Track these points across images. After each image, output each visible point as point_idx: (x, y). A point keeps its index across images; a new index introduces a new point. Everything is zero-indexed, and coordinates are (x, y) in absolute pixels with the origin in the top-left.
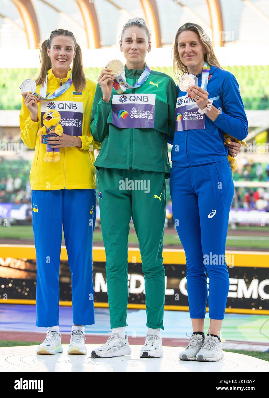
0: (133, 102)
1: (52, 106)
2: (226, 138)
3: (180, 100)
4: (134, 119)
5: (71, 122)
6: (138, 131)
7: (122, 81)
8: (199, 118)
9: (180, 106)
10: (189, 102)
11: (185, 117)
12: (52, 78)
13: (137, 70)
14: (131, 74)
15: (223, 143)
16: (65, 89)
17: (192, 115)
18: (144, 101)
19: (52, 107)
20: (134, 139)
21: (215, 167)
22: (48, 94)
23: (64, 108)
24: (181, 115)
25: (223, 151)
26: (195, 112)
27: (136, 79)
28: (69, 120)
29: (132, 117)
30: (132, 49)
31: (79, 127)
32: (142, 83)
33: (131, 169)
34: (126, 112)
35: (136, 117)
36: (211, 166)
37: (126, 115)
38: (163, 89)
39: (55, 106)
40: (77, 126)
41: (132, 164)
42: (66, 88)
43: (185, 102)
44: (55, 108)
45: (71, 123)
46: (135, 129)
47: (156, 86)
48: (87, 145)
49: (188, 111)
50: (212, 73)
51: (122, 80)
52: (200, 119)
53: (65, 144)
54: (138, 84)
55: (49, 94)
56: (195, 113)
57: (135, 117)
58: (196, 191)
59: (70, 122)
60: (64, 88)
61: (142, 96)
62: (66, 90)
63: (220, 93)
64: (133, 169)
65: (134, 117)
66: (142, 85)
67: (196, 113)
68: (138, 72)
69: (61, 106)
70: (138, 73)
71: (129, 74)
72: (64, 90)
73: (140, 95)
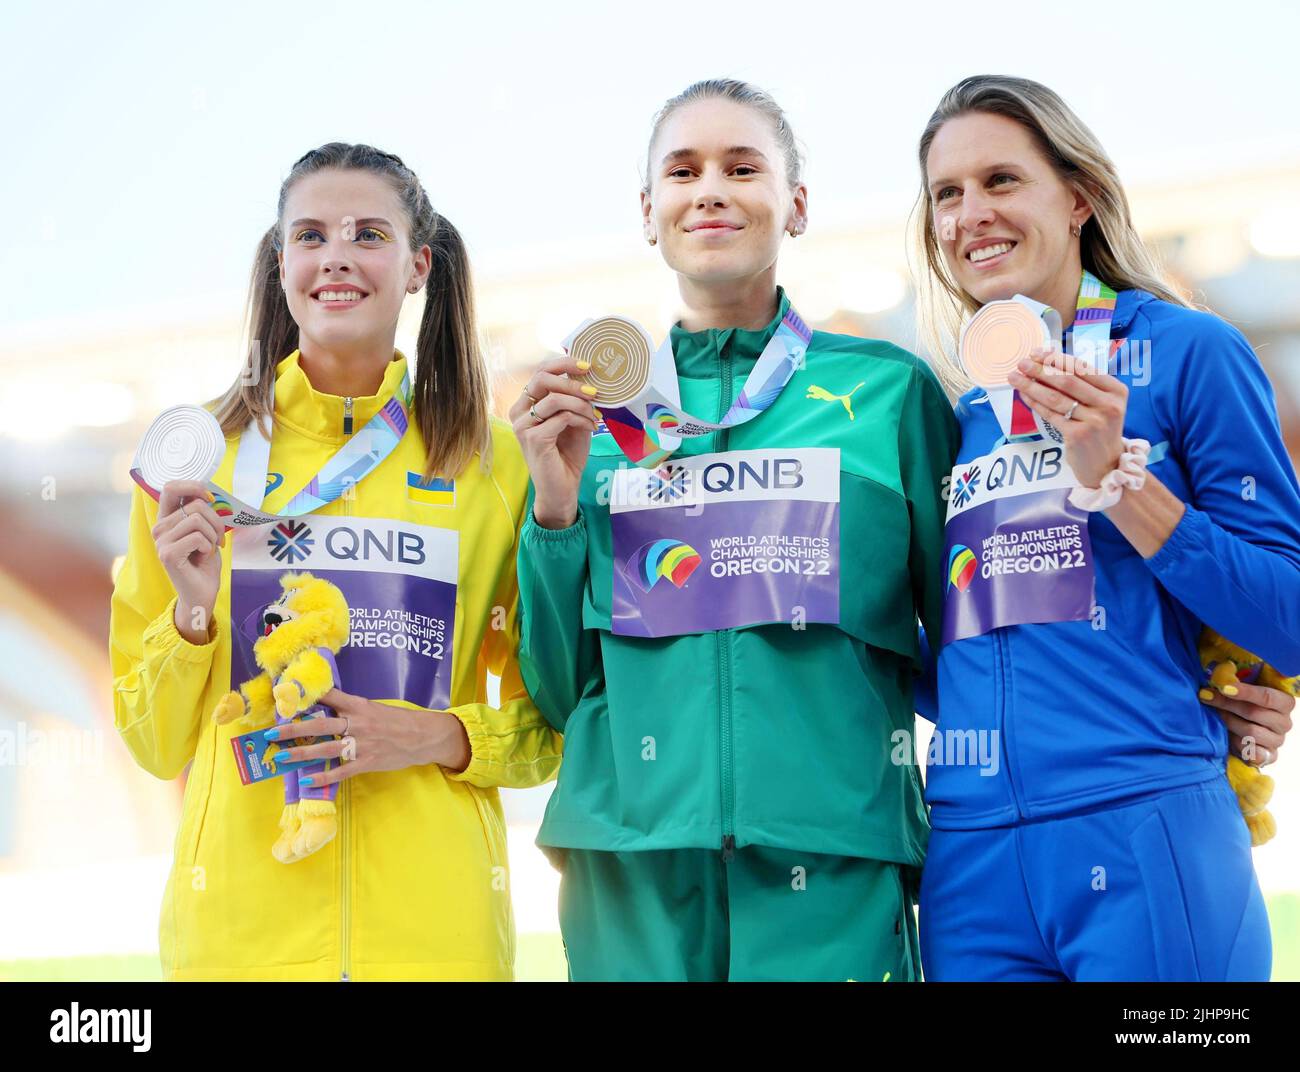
0: (724, 497)
1: (291, 542)
2: (1214, 665)
3: (967, 477)
4: (732, 580)
5: (390, 626)
6: (755, 642)
7: (661, 411)
8: (1062, 560)
9: (967, 506)
10: (1011, 483)
11: (989, 561)
12: (297, 397)
13: (734, 331)
14: (706, 357)
15: (1198, 694)
16: (373, 456)
17: (1026, 549)
18: (777, 485)
19: (290, 547)
20: (734, 687)
21: (1155, 815)
22: (273, 479)
23: (360, 553)
24: (968, 555)
25: (1200, 734)
26: (1041, 532)
27: (736, 382)
28: (382, 618)
29: (719, 570)
30: (701, 206)
31: (435, 656)
32: (767, 398)
33: (729, 841)
34: (686, 551)
35: (743, 572)
36: (1137, 810)
37: (684, 567)
38: (880, 419)
39: (312, 542)
40: (425, 652)
41: (737, 818)
42: (376, 453)
43: (992, 483)
44: (308, 552)
45: (393, 633)
46: (740, 632)
47: (840, 405)
48: (492, 752)
49: (1006, 530)
50: (1125, 324)
51: (660, 407)
52: (1067, 565)
53: (377, 751)
54: (744, 404)
55: (280, 480)
56: (1041, 534)
57: (735, 569)
58: (1065, 953)
59: (384, 629)
60: (368, 451)
61: (766, 463)
62: (378, 461)
63: (1168, 427)
64: (740, 843)
65: (730, 569)
66: (767, 409)
67: (1046, 535)
68: (742, 339)
69: (342, 541)
70: (742, 346)
71: (695, 354)
72: (366, 461)
73: (755, 457)
